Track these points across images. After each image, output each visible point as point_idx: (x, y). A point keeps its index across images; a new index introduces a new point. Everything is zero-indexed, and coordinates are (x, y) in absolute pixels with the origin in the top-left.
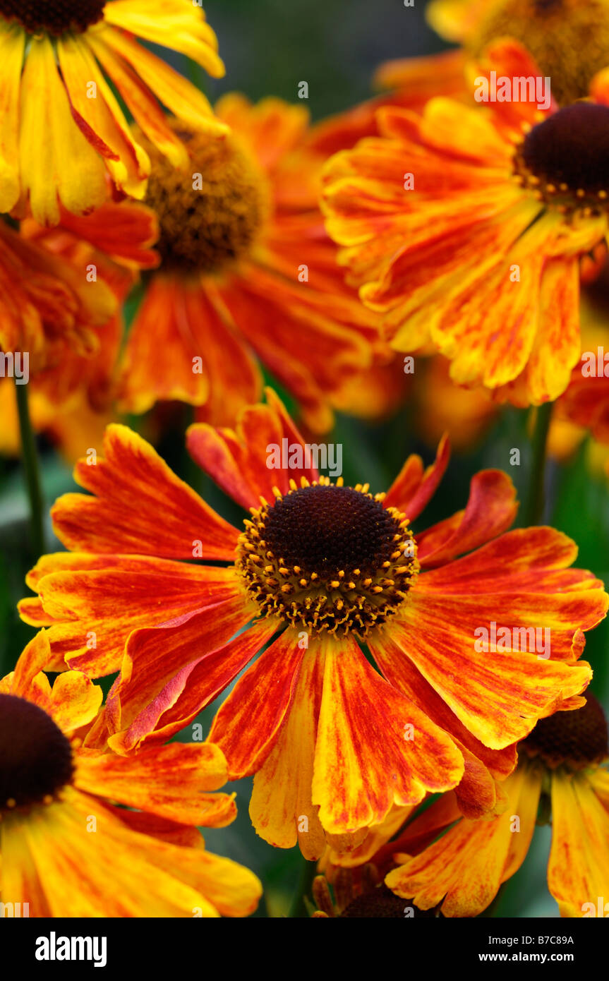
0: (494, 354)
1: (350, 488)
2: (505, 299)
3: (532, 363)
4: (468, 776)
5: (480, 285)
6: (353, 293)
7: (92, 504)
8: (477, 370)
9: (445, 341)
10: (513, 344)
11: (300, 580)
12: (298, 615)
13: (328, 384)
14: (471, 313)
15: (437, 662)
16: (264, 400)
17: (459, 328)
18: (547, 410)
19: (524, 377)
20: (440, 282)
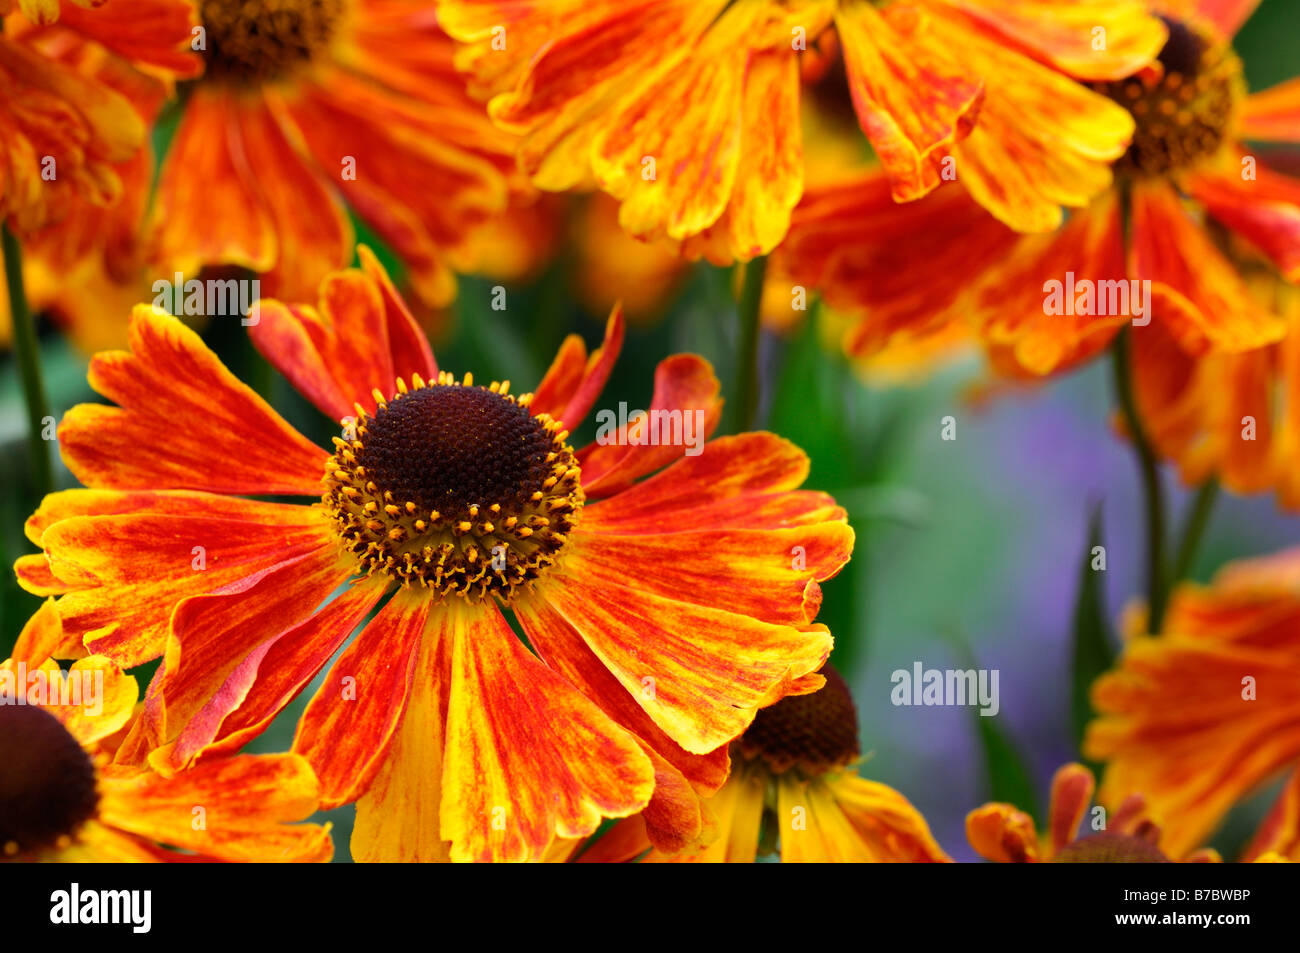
0: (682, 190)
1: (483, 388)
2: (696, 112)
3: (735, 202)
4: (660, 793)
5: (658, 92)
6: (480, 108)
7: (115, 419)
8: (657, 214)
9: (610, 175)
10: (709, 177)
11: (415, 522)
12: (413, 571)
13: (445, 236)
14: (648, 131)
15: (613, 631)
16: (357, 263)
17: (630, 155)
18: (759, 266)
19: (725, 222)
20: (601, 90)
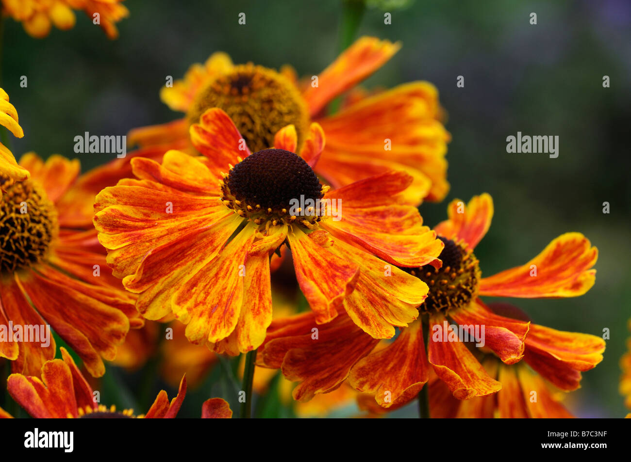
0: (214, 320)
1: (120, 413)
2: (221, 283)
3: (240, 325)
5: (203, 273)
6: (118, 284)
8: (203, 331)
9: (181, 312)
10: (227, 313)
13: (102, 345)
14: (198, 293)
16: (59, 355)
17: (190, 303)
18: (252, 355)
19: (235, 335)
20: (176, 273)
